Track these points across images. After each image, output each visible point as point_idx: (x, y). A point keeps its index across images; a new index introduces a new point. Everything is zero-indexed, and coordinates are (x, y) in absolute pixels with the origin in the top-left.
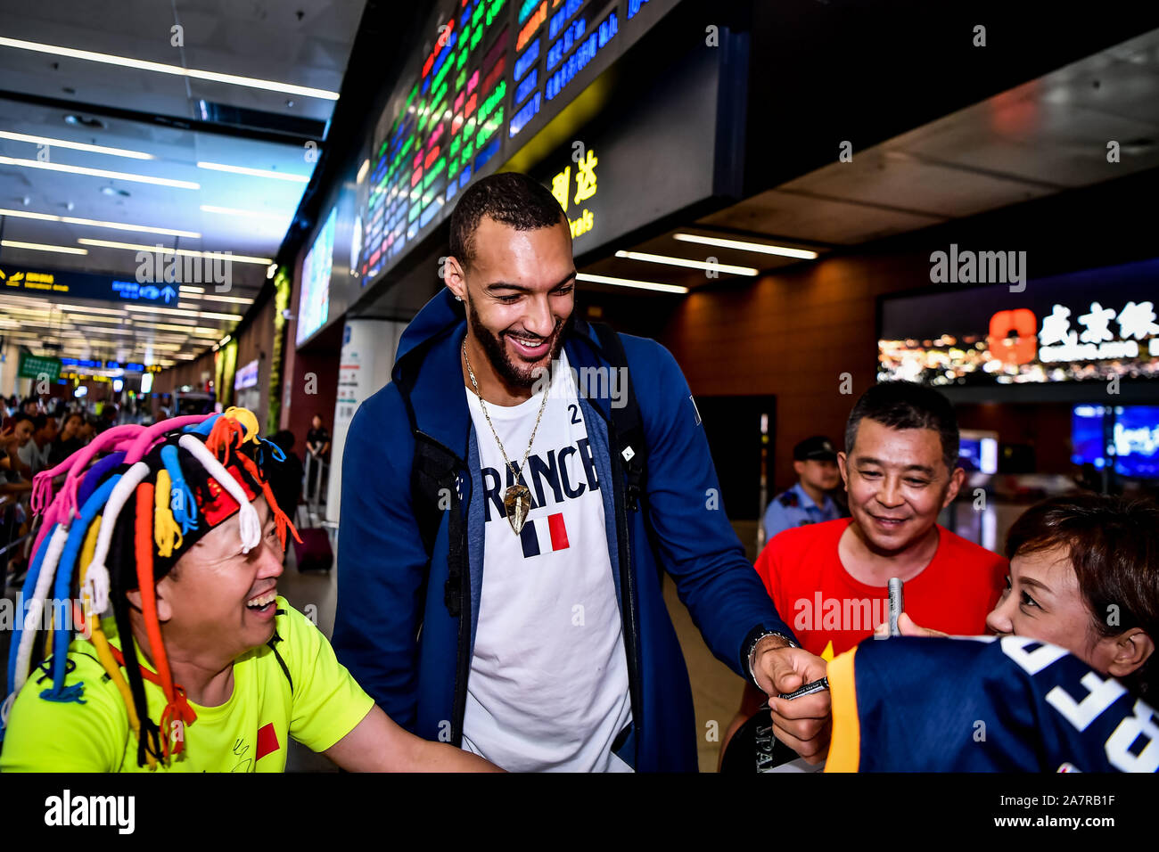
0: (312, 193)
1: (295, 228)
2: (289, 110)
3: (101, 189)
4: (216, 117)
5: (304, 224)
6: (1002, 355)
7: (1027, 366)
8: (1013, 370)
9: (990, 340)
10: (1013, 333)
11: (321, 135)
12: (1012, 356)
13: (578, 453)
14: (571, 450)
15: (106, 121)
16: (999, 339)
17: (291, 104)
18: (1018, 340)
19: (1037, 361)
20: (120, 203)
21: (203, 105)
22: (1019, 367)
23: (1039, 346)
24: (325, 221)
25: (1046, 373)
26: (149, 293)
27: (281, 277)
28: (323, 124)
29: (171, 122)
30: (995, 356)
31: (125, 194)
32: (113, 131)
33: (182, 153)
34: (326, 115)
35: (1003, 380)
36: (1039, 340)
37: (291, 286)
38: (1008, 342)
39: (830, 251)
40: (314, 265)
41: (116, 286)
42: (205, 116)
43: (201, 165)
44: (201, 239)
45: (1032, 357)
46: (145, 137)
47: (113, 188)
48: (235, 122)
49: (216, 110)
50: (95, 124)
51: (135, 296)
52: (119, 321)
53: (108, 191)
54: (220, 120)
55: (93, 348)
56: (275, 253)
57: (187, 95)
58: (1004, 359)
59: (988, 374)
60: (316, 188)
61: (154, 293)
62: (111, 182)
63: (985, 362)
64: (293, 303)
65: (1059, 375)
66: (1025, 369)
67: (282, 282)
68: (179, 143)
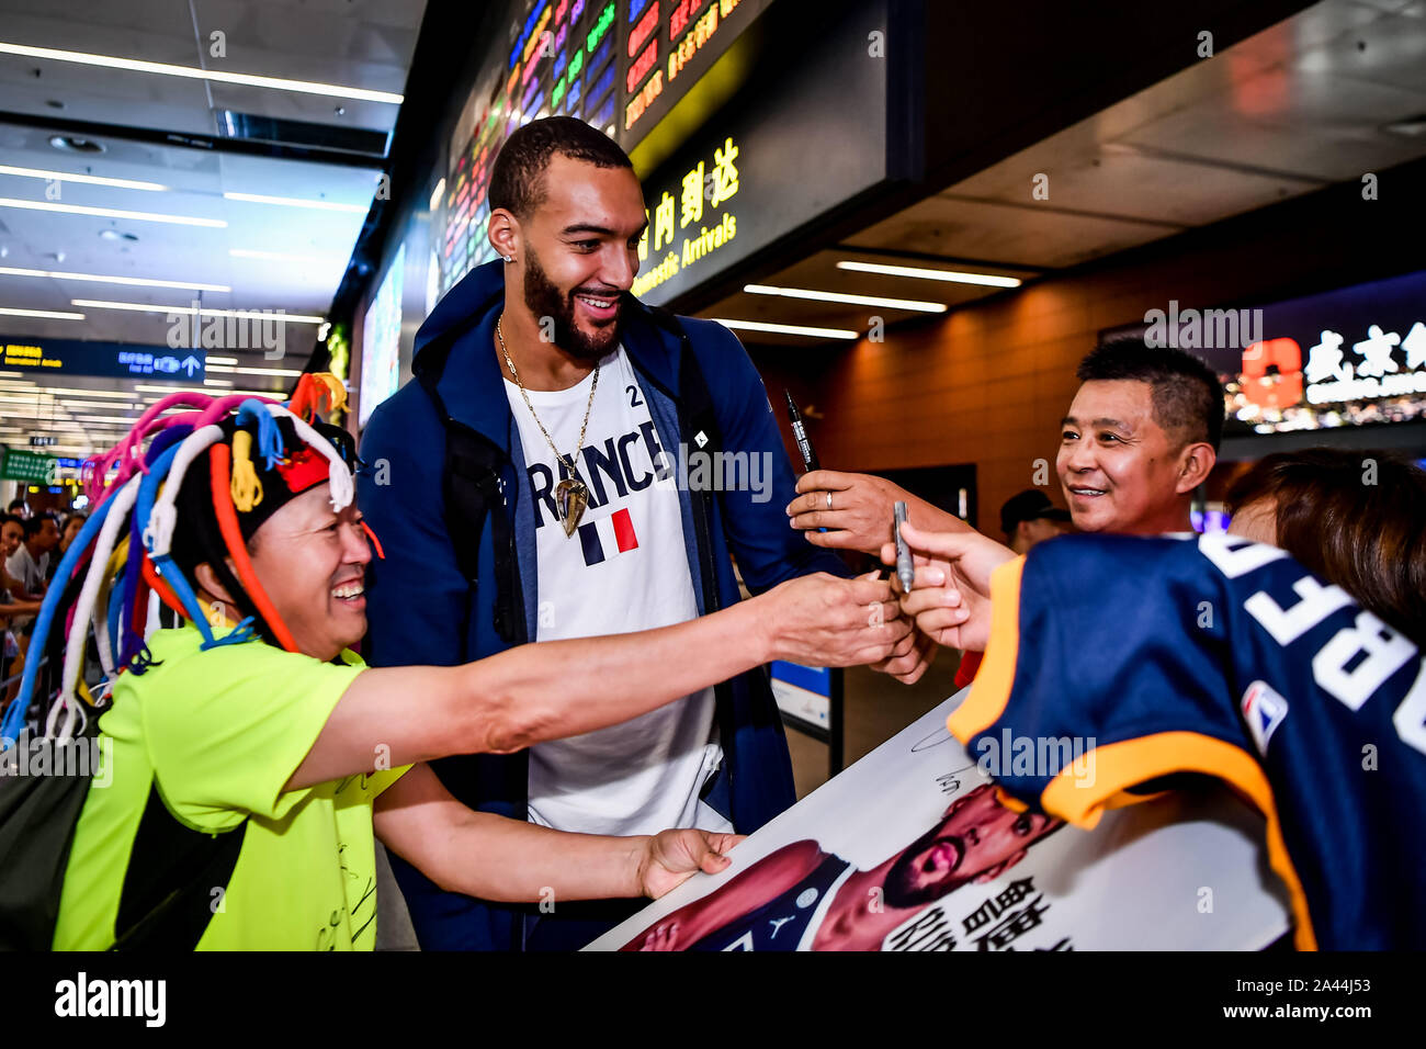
0: (372, 227)
1: (351, 274)
2: (340, 119)
3: (100, 233)
4: (246, 131)
5: (364, 268)
6: (1260, 399)
7: (1292, 410)
8: (1274, 416)
9: (1243, 379)
10: (1272, 370)
11: (382, 151)
12: (1272, 398)
13: (641, 439)
14: (633, 437)
15: (103, 143)
16: (1255, 377)
17: (342, 112)
18: (1278, 378)
19: (1303, 404)
20: (125, 250)
21: (229, 117)
22: (1282, 412)
23: (1305, 384)
24: (390, 263)
25: (1317, 419)
26: (167, 365)
27: (336, 338)
28: (384, 136)
29: (188, 141)
30: (1251, 400)
31: (131, 237)
32: (113, 155)
33: (204, 181)
34: (387, 123)
35: (1262, 429)
36: (1305, 376)
37: (349, 350)
38: (1266, 381)
39: (1038, 276)
40: (378, 320)
41: (124, 358)
42: (232, 131)
43: (228, 195)
44: (231, 293)
45: (1298, 398)
46: (156, 162)
47: (115, 231)
48: (270, 138)
49: (245, 122)
50: (90, 148)
51: (148, 370)
52: (129, 406)
53: (109, 235)
54: (251, 135)
55: (95, 444)
56: (327, 307)
57: (208, 106)
58: (1263, 403)
59: (1244, 422)
60: (377, 221)
61: (173, 365)
62: (113, 222)
63: (1239, 408)
64: (353, 371)
65: (1332, 420)
66: (1289, 414)
67: (337, 344)
68: (198, 167)
